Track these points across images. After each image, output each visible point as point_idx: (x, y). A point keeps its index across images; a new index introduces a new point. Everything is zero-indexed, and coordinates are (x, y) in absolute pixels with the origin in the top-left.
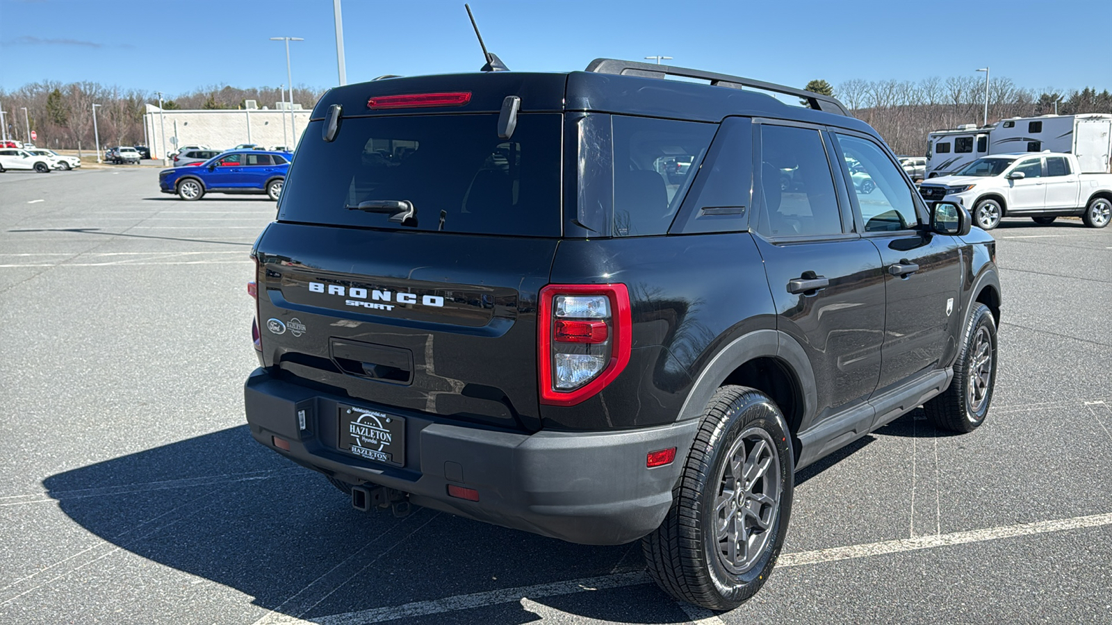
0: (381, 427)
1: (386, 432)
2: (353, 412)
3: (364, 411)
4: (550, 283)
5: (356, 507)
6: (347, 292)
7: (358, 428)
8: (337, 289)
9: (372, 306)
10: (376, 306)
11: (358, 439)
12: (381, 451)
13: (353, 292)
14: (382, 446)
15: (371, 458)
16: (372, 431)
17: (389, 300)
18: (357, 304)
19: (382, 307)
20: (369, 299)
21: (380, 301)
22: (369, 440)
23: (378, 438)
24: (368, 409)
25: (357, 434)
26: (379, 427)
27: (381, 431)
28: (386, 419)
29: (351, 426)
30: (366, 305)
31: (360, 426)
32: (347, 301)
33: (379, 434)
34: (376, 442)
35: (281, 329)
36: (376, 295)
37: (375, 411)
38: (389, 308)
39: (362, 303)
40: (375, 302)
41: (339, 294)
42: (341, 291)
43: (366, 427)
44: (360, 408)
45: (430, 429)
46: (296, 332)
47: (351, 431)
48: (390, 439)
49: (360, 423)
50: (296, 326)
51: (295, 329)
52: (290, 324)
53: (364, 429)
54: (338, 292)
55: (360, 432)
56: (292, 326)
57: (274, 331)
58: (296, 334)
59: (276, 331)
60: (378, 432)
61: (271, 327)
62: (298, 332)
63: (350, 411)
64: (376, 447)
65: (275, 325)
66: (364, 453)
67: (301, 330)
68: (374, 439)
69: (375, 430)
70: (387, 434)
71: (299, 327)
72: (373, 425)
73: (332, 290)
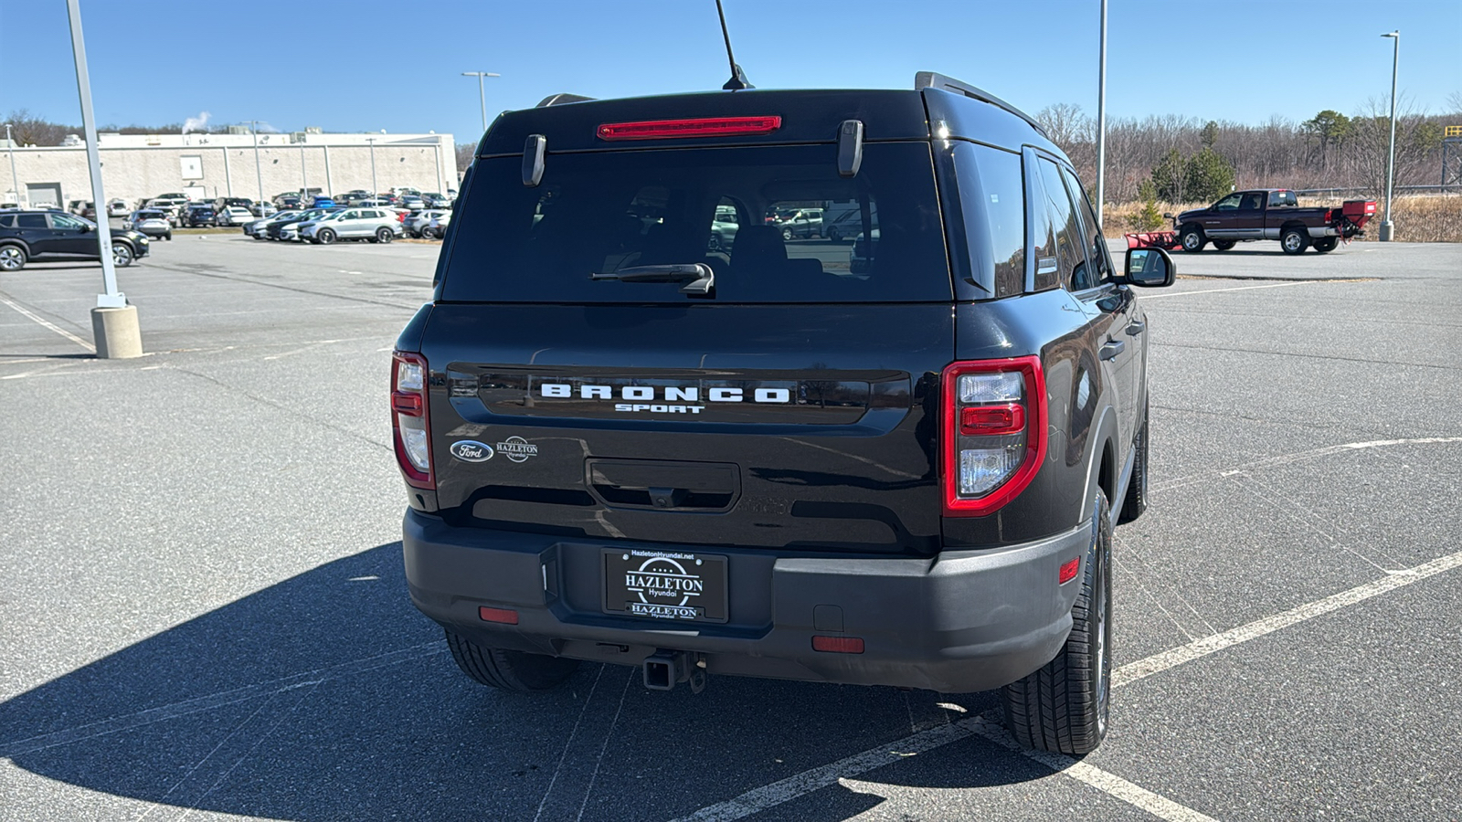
0: (684, 572)
1: (692, 579)
2: (631, 557)
4: (956, 360)
5: (652, 687)
6: (617, 394)
7: (641, 579)
8: (599, 390)
9: (664, 409)
10: (672, 409)
11: (641, 594)
12: (685, 606)
13: (628, 393)
14: (686, 598)
15: (668, 617)
16: (666, 580)
17: (696, 399)
18: (636, 408)
19: (683, 409)
20: (659, 397)
21: (680, 401)
22: (662, 593)
23: (678, 588)
24: (660, 551)
25: (640, 586)
26: (681, 573)
27: (684, 579)
28: (695, 560)
29: (628, 577)
30: (654, 408)
31: (644, 577)
32: (617, 406)
34: (674, 594)
35: (485, 453)
36: (671, 393)
37: (674, 553)
38: (696, 410)
39: (646, 407)
40: (670, 403)
41: (602, 397)
42: (605, 392)
43: (655, 576)
44: (646, 551)
45: (783, 565)
46: (517, 455)
47: (628, 584)
48: (701, 588)
49: (644, 571)
50: (517, 448)
51: (513, 452)
52: (503, 446)
53: (652, 578)
54: (599, 395)
55: (646, 584)
56: (508, 448)
57: (470, 458)
58: (515, 458)
59: (474, 457)
60: (678, 581)
61: (462, 452)
62: (521, 455)
63: (626, 557)
64: (676, 601)
65: (470, 450)
66: (655, 611)
67: (527, 452)
68: (672, 591)
69: (673, 578)
70: (696, 582)
71: (522, 449)
72: (668, 572)
73: (587, 392)
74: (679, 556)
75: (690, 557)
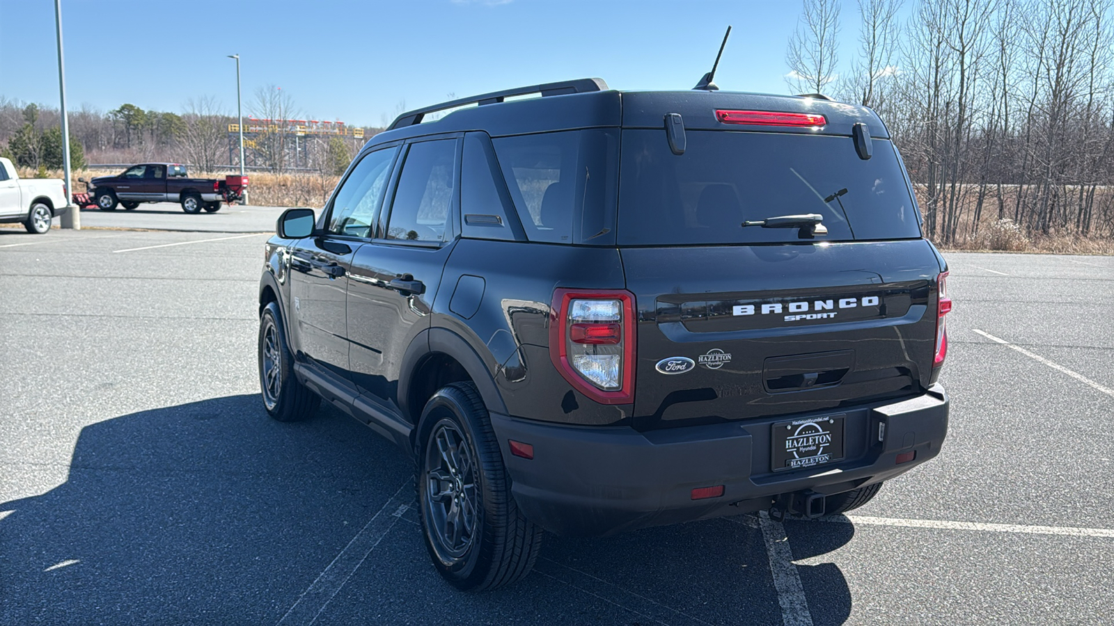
0: (821, 430)
1: (825, 435)
3: (801, 422)
4: (941, 273)
6: (785, 309)
7: (795, 442)
8: (774, 307)
9: (815, 316)
10: (819, 316)
11: (795, 453)
12: (821, 454)
13: (792, 307)
14: (822, 448)
15: (812, 464)
16: (810, 438)
17: (832, 308)
18: (798, 318)
19: (825, 316)
20: (811, 310)
21: (823, 310)
22: (808, 448)
23: (817, 442)
24: (807, 418)
25: (795, 447)
27: (820, 435)
28: (829, 420)
29: (787, 442)
30: (808, 317)
31: (797, 439)
32: (786, 317)
33: (819, 439)
34: (815, 448)
35: (689, 365)
36: (818, 305)
38: (832, 315)
39: (804, 316)
40: (817, 312)
41: (776, 312)
42: (778, 308)
43: (804, 437)
45: (889, 410)
46: (714, 364)
47: (787, 447)
48: (830, 439)
49: (797, 435)
50: (715, 358)
51: (712, 362)
52: (704, 358)
53: (802, 439)
54: (774, 311)
55: (798, 444)
56: (708, 359)
57: (675, 371)
58: (713, 366)
59: (679, 370)
60: (817, 437)
61: (669, 367)
62: (718, 363)
63: (789, 428)
64: (815, 453)
65: (677, 364)
66: (805, 462)
67: (723, 360)
68: (813, 445)
69: (814, 436)
70: (827, 436)
71: (720, 358)
72: (812, 433)
73: (765, 309)
74: (820, 420)
75: (827, 419)
